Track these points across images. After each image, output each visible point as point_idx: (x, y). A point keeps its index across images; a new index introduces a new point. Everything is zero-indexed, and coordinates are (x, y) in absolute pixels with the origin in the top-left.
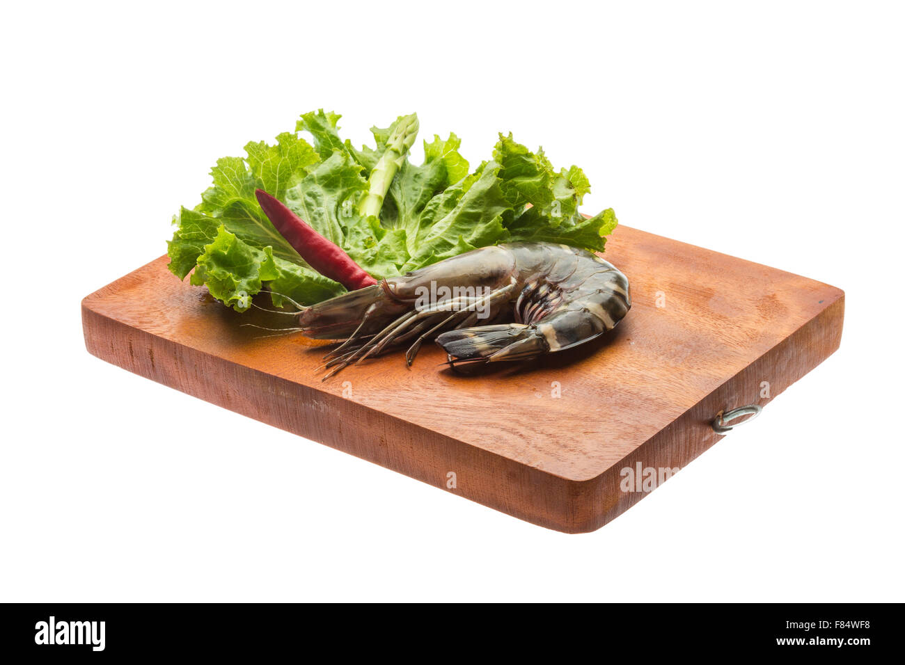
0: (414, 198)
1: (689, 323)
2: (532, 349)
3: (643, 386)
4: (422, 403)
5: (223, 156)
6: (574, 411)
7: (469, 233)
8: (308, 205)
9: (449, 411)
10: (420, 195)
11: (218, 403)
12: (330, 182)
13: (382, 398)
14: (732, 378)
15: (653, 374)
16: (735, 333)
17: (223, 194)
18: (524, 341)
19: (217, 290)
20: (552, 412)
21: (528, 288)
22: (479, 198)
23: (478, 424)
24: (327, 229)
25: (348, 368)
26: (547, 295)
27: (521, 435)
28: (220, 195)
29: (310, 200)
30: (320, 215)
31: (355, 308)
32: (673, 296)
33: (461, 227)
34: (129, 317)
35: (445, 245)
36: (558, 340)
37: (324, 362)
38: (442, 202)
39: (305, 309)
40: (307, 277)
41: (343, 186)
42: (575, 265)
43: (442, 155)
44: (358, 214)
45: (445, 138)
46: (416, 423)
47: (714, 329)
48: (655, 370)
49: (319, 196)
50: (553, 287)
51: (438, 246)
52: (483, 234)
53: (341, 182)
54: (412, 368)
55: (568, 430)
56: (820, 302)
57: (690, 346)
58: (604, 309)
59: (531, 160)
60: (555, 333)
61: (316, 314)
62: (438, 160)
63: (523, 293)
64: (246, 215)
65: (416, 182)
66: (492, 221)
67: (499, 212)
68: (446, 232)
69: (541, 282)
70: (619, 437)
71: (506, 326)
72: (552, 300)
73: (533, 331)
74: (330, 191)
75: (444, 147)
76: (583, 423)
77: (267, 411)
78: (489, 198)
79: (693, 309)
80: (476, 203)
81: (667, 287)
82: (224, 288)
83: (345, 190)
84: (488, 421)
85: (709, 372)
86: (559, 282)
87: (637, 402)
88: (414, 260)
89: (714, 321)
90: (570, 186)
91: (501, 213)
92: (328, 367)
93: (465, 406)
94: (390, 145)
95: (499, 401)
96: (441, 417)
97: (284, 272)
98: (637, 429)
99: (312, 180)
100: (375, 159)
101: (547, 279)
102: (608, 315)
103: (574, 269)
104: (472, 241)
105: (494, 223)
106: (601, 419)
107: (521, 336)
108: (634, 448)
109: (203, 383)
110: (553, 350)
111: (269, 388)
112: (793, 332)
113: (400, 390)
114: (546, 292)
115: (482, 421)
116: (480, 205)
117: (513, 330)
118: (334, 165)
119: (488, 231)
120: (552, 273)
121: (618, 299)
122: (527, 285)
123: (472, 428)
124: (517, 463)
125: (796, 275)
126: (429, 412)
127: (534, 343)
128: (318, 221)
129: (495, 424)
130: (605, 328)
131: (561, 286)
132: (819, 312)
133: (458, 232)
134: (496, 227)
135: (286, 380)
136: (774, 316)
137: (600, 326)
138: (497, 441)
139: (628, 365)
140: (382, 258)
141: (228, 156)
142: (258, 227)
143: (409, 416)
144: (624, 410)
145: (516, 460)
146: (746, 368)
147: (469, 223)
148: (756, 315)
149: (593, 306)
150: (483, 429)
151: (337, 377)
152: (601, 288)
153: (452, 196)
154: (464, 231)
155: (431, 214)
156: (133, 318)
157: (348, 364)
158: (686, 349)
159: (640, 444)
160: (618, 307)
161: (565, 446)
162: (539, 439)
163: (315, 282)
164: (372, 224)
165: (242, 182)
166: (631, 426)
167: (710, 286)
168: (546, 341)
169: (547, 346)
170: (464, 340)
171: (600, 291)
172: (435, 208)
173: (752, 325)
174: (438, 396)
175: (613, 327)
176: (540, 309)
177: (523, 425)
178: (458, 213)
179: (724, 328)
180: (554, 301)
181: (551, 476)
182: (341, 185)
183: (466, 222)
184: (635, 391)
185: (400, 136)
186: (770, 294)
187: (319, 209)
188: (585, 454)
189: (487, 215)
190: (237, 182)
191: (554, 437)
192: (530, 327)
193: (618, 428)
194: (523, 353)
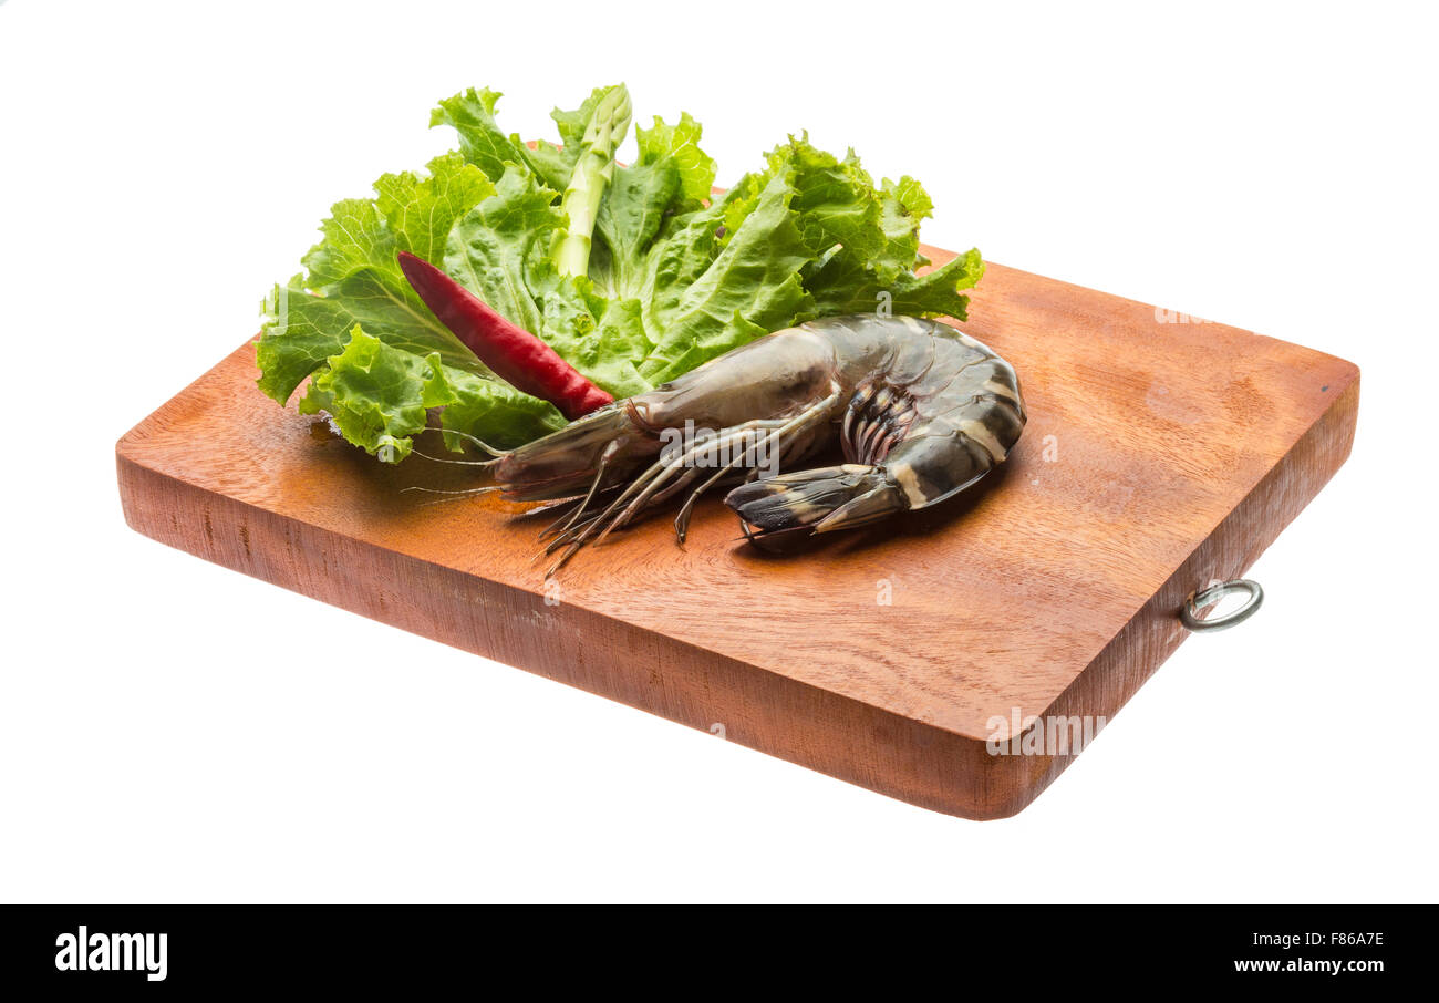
0: (634, 229)
1: (1120, 439)
2: (883, 507)
3: (1067, 560)
4: (716, 611)
5: (339, 199)
6: (967, 614)
7: (746, 301)
8: (476, 264)
9: (761, 624)
10: (643, 223)
11: (363, 612)
12: (507, 222)
13: (649, 605)
14: (1207, 539)
15: (1078, 537)
16: (1197, 455)
17: (340, 259)
18: (868, 495)
19: (354, 430)
20: (929, 616)
21: (858, 397)
22: (760, 243)
23: (815, 646)
24: (513, 305)
25: (581, 552)
26: (890, 406)
27: (887, 663)
28: (336, 262)
29: (478, 255)
30: (498, 281)
31: (584, 449)
32: (1086, 389)
33: (733, 292)
34: (201, 473)
35: (710, 324)
36: (923, 490)
37: (541, 542)
38: (689, 244)
39: (503, 455)
40: (497, 398)
41: (528, 227)
42: (930, 354)
43: (670, 151)
44: (556, 272)
45: (673, 120)
46: (714, 650)
47: (1162, 449)
48: (1081, 530)
49: (492, 248)
50: (898, 392)
51: (698, 326)
52: (772, 304)
53: (525, 222)
54: (686, 546)
55: (961, 649)
56: (1324, 389)
57: (1131, 482)
58: (988, 428)
59: (840, 177)
60: (915, 477)
61: (520, 464)
62: (665, 160)
63: (851, 407)
64: (381, 292)
65: (632, 199)
66: (785, 282)
67: (795, 265)
68: (709, 302)
69: (878, 387)
70: (1046, 658)
71: (835, 470)
72: (899, 415)
73: (881, 477)
74: (508, 236)
75: (672, 138)
76: (984, 635)
77: (452, 626)
78: (777, 243)
79: (1121, 412)
80: (754, 251)
81: (1073, 374)
82: (365, 427)
83: (531, 232)
84: (828, 639)
85: (1169, 529)
86: (909, 385)
87: (1063, 592)
88: (661, 352)
89: (1160, 434)
90: (903, 211)
91: (799, 267)
92: (550, 552)
93: (788, 613)
94: (588, 145)
95: (840, 600)
96: (750, 635)
97: (462, 395)
98: (1073, 641)
99: (476, 220)
100: (563, 166)
101: (888, 380)
102: (994, 437)
103: (929, 360)
104: (755, 316)
105: (789, 285)
106: (1011, 626)
107: (864, 486)
108: (1073, 676)
109: (337, 581)
110: (915, 506)
111: (456, 592)
112: (1289, 448)
113: (675, 589)
114: (888, 402)
115: (820, 639)
116: (763, 255)
117: (848, 477)
118: (512, 192)
119: (780, 299)
120: (895, 369)
121: (1006, 409)
122: (856, 392)
123: (806, 654)
124: (889, 713)
125: (1276, 340)
126: (730, 628)
127: (885, 497)
128: (496, 292)
129: (841, 643)
130: (992, 461)
131: (911, 390)
132: (1325, 407)
133: (730, 301)
134: (792, 291)
135: (485, 579)
136: (1255, 419)
137: (984, 459)
138: (851, 676)
139: (1036, 523)
140: (609, 351)
141: (349, 197)
142: (403, 310)
143: (702, 636)
144: (1045, 607)
145: (888, 708)
146: (1227, 518)
147: (745, 284)
148: (1224, 418)
149: (970, 426)
150: (823, 655)
151: (568, 569)
152: (980, 392)
153: (705, 233)
154: (739, 298)
155: (673, 265)
156: (207, 474)
157: (582, 545)
158: (1124, 488)
159: (1082, 669)
160: (1008, 424)
161: (962, 679)
162: (917, 669)
163: (509, 404)
164: (581, 291)
165: (373, 239)
166: (1062, 637)
167: (1140, 368)
168: (903, 492)
169: (905, 500)
170: (771, 498)
171: (979, 399)
172: (680, 255)
173: (1222, 437)
174: (739, 597)
175: (1004, 459)
176: (882, 431)
177: (886, 643)
178: (726, 269)
179: (1179, 446)
180: (902, 418)
181: (949, 734)
182: (524, 227)
183: (740, 283)
184: (1057, 571)
185: (605, 128)
186: (1241, 378)
187: (494, 269)
188: (996, 691)
189: (775, 270)
190: (365, 240)
191: (942, 662)
192: (875, 470)
193: (1042, 641)
194: (868, 515)
